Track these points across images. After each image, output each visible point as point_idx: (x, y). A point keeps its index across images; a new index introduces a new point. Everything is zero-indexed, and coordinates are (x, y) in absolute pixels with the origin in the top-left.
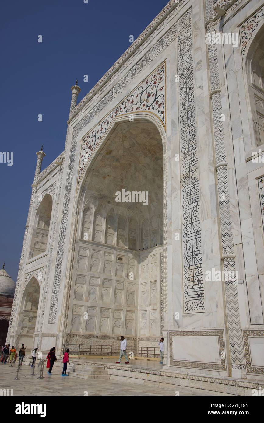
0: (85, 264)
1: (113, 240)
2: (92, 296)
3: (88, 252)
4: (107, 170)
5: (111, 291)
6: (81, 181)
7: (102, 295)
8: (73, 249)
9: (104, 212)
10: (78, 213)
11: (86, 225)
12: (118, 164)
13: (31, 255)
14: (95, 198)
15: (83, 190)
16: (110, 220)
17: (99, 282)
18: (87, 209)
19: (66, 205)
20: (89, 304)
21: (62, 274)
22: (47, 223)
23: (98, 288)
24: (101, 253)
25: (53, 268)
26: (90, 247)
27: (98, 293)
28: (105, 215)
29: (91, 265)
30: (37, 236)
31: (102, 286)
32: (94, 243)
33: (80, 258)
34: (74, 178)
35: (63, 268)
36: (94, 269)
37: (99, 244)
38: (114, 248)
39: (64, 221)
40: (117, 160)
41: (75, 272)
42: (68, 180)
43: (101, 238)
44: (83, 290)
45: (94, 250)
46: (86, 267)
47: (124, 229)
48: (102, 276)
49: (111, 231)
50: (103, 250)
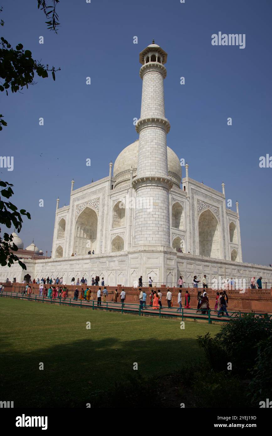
0: (77, 243)
1: (85, 236)
2: (79, 252)
3: (78, 240)
4: (84, 216)
5: (84, 250)
6: (76, 219)
7: (82, 252)
8: (74, 239)
9: (83, 228)
10: (75, 229)
11: (78, 232)
12: (87, 215)
13: (58, 238)
14: (80, 224)
15: (77, 222)
16: (84, 230)
17: (81, 248)
18: (78, 228)
19: (71, 225)
20: (79, 254)
21: (71, 246)
22: (64, 229)
23: (81, 250)
24: (82, 240)
25: (68, 244)
26: (79, 238)
27: (81, 251)
28: (83, 229)
29: (79, 243)
30: (59, 232)
31: (82, 249)
32: (80, 237)
33: (76, 241)
34: (74, 218)
35: (71, 244)
36: (80, 244)
37: (81, 238)
38: (85, 238)
39: (71, 230)
40: (87, 214)
41: (75, 245)
42: (72, 217)
43: (82, 236)
44: (77, 250)
45: (80, 239)
46: (78, 244)
47: (88, 233)
48: (82, 246)
49: (84, 234)
50: (83, 239)
